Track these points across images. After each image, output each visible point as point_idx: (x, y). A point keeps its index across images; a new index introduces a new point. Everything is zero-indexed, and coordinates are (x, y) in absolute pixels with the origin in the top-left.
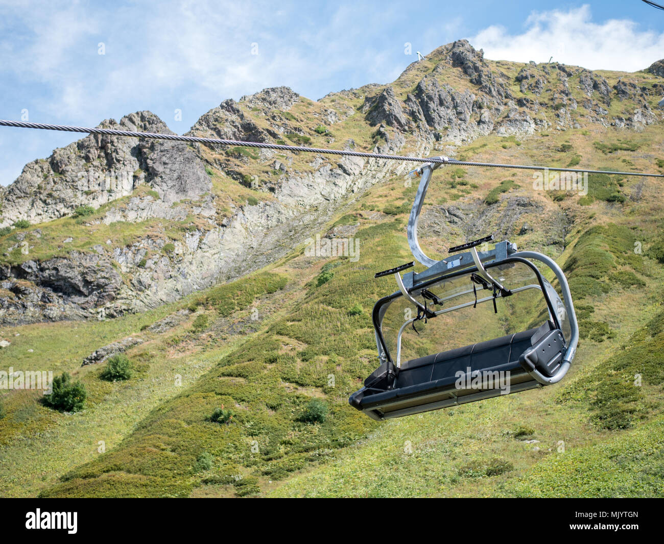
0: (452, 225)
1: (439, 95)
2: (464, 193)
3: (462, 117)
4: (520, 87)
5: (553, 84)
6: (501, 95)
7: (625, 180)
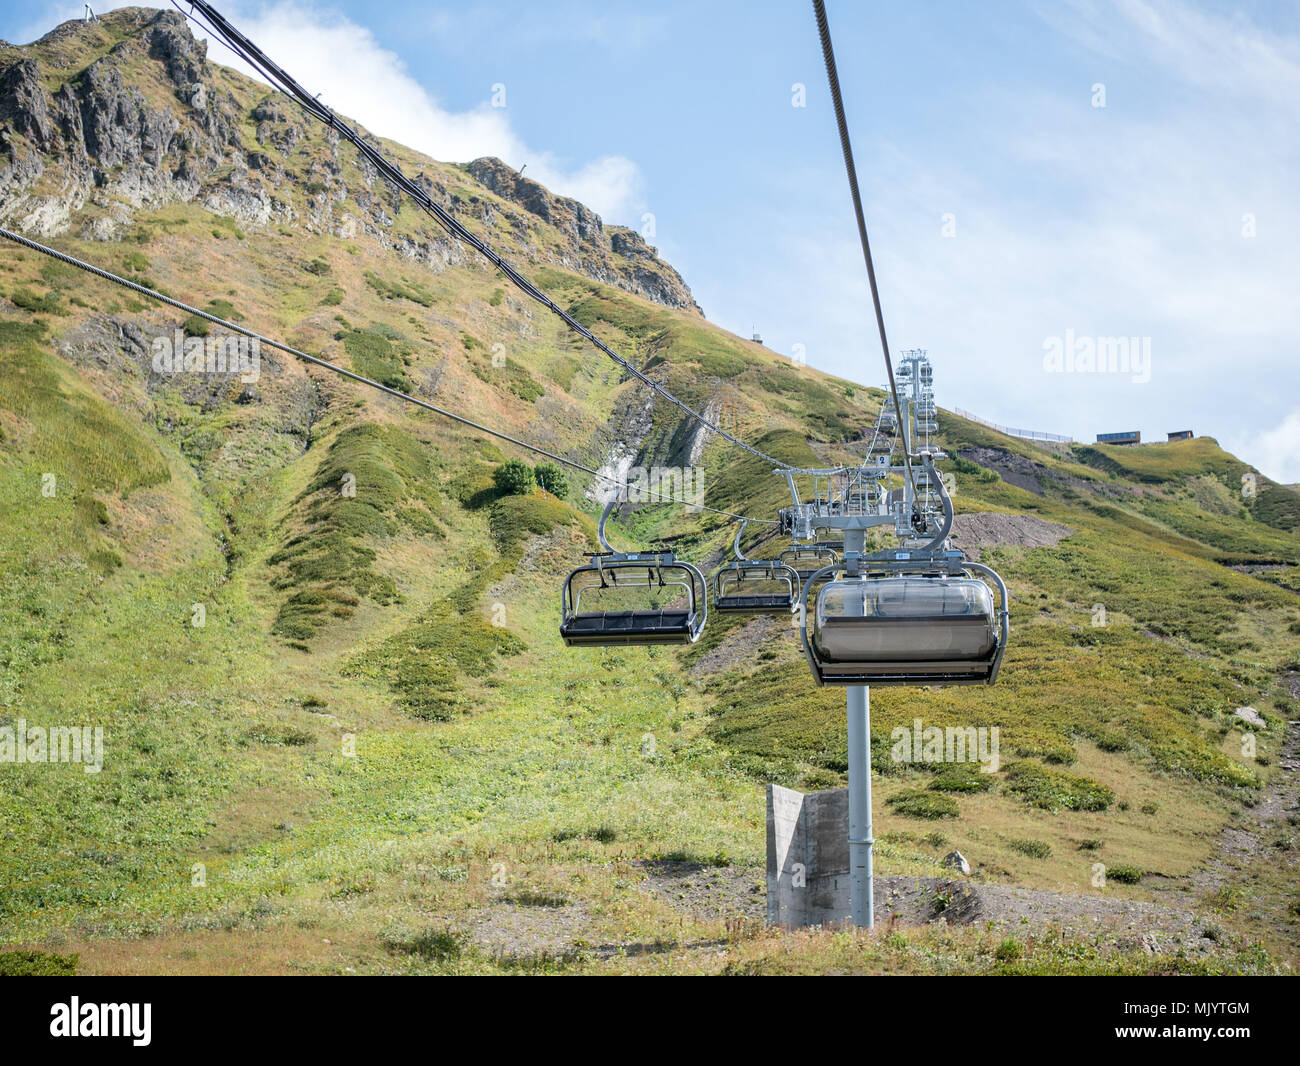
0: (127, 356)
1: (120, 104)
2: (150, 304)
3: (151, 156)
4: (258, 132)
5: (314, 145)
6: (223, 136)
7: (414, 356)
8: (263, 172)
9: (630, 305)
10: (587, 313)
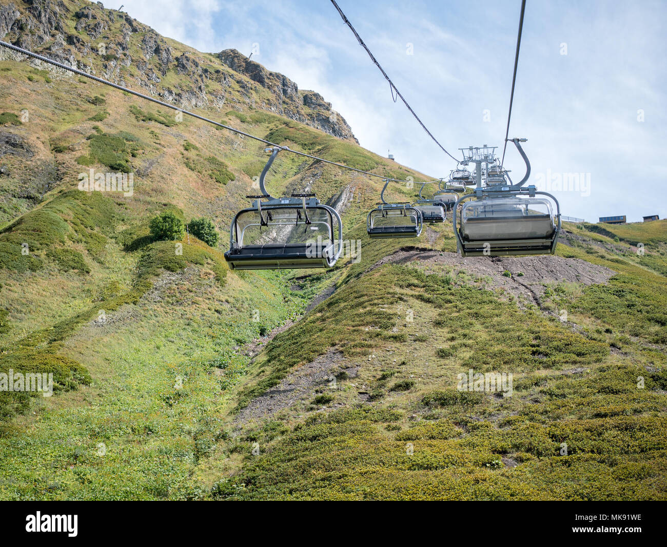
4: (77, 24)
5: (113, 33)
6: (51, 24)
7: (141, 151)
8: (76, 47)
9: (307, 132)
10: (279, 136)
